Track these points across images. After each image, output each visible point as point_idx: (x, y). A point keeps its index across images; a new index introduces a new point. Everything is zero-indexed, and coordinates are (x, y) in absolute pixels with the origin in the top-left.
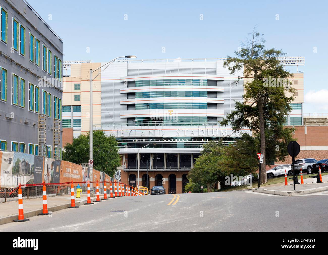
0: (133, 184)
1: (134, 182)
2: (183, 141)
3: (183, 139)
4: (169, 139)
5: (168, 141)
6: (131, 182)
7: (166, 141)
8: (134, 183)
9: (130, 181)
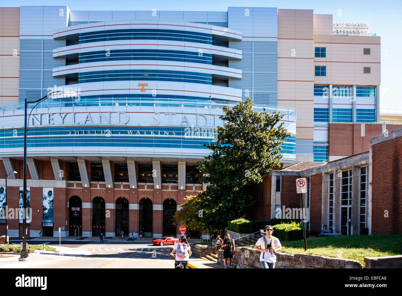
0: (76, 212)
1: (78, 209)
2: (166, 134)
3: (165, 132)
4: (138, 131)
5: (136, 134)
6: (73, 209)
7: (131, 133)
8: (78, 212)
9: (70, 208)
